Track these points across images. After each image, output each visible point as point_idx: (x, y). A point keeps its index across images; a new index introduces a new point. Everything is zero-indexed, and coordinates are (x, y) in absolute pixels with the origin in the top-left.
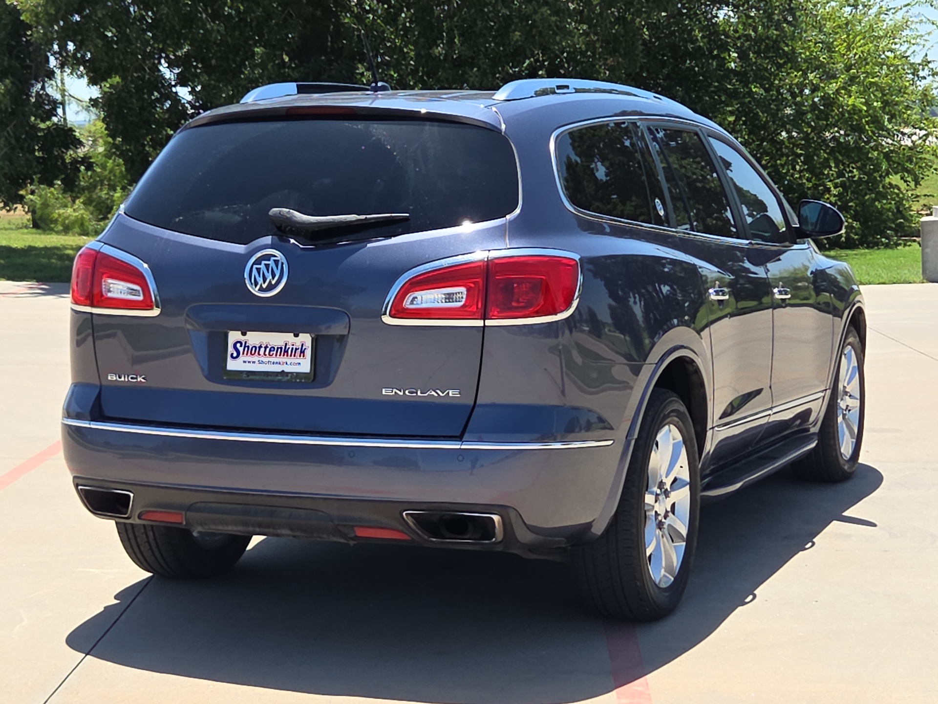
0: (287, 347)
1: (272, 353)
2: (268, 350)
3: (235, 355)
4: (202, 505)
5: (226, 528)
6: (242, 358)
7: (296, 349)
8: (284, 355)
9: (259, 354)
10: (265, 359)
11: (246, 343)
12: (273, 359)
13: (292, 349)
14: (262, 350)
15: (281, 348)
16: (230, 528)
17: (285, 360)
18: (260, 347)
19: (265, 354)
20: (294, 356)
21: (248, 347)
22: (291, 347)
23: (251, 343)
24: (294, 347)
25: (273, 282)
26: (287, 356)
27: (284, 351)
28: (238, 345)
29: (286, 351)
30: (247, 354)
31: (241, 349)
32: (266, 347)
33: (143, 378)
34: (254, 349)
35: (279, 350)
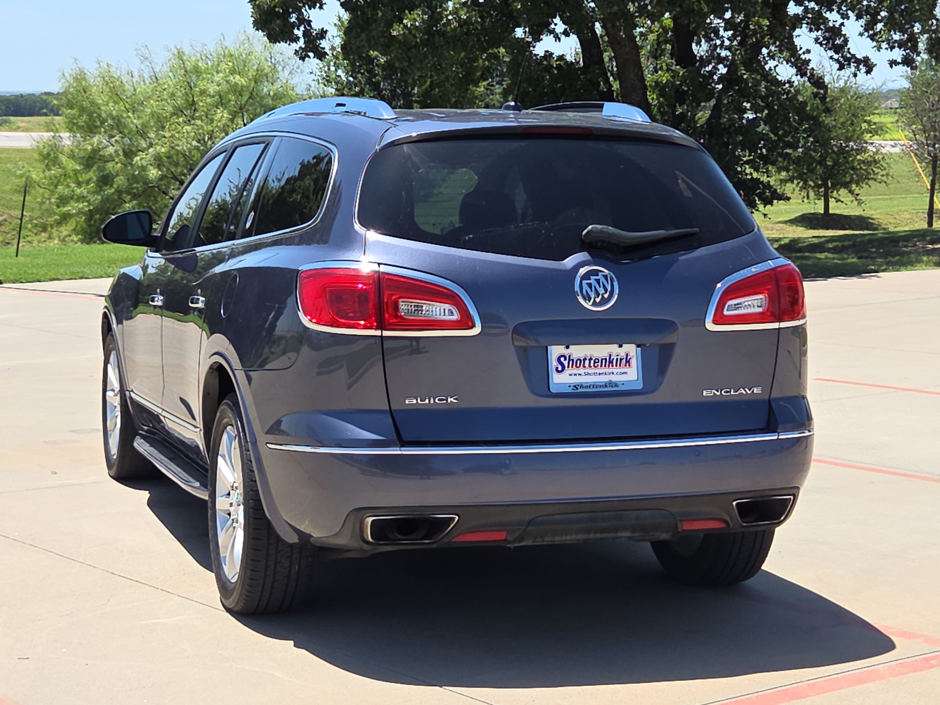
0: (612, 358)
1: (596, 365)
2: (592, 362)
3: (560, 369)
4: (545, 518)
5: (564, 538)
6: (568, 371)
7: (621, 360)
8: (609, 366)
9: (584, 366)
10: (590, 371)
11: (570, 356)
12: (598, 371)
13: (617, 359)
14: (587, 362)
15: (606, 359)
16: (569, 537)
17: (610, 370)
18: (585, 359)
19: (590, 366)
20: (620, 366)
21: (573, 360)
22: (615, 358)
23: (575, 357)
24: (619, 357)
25: (606, 296)
26: (613, 366)
27: (609, 361)
28: (562, 359)
29: (611, 362)
30: (572, 367)
31: (566, 363)
32: (590, 359)
33: (455, 399)
34: (578, 362)
35: (604, 361)
